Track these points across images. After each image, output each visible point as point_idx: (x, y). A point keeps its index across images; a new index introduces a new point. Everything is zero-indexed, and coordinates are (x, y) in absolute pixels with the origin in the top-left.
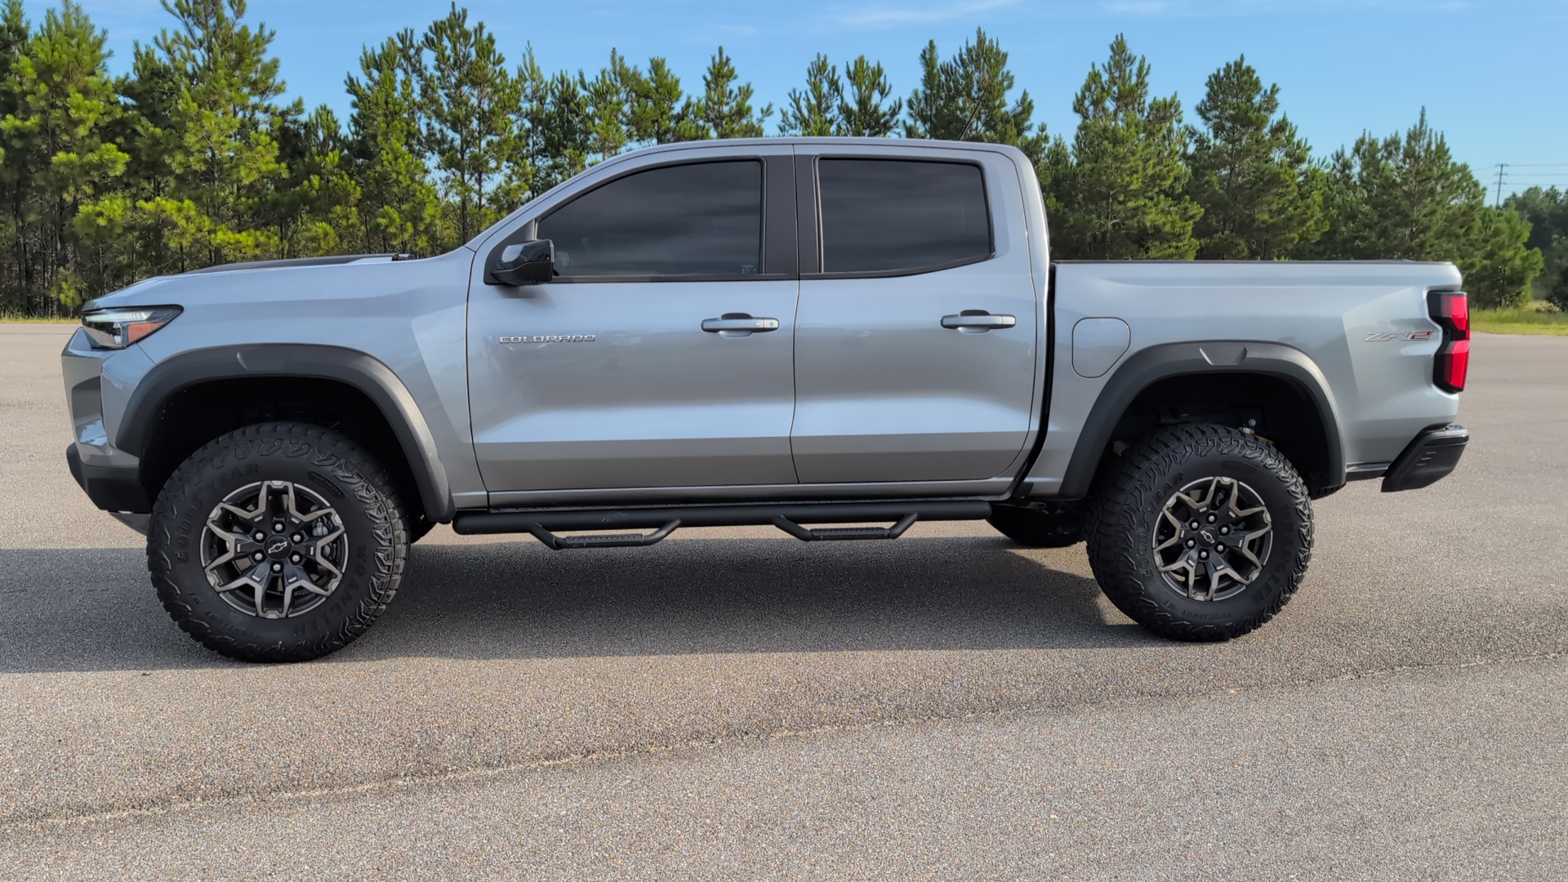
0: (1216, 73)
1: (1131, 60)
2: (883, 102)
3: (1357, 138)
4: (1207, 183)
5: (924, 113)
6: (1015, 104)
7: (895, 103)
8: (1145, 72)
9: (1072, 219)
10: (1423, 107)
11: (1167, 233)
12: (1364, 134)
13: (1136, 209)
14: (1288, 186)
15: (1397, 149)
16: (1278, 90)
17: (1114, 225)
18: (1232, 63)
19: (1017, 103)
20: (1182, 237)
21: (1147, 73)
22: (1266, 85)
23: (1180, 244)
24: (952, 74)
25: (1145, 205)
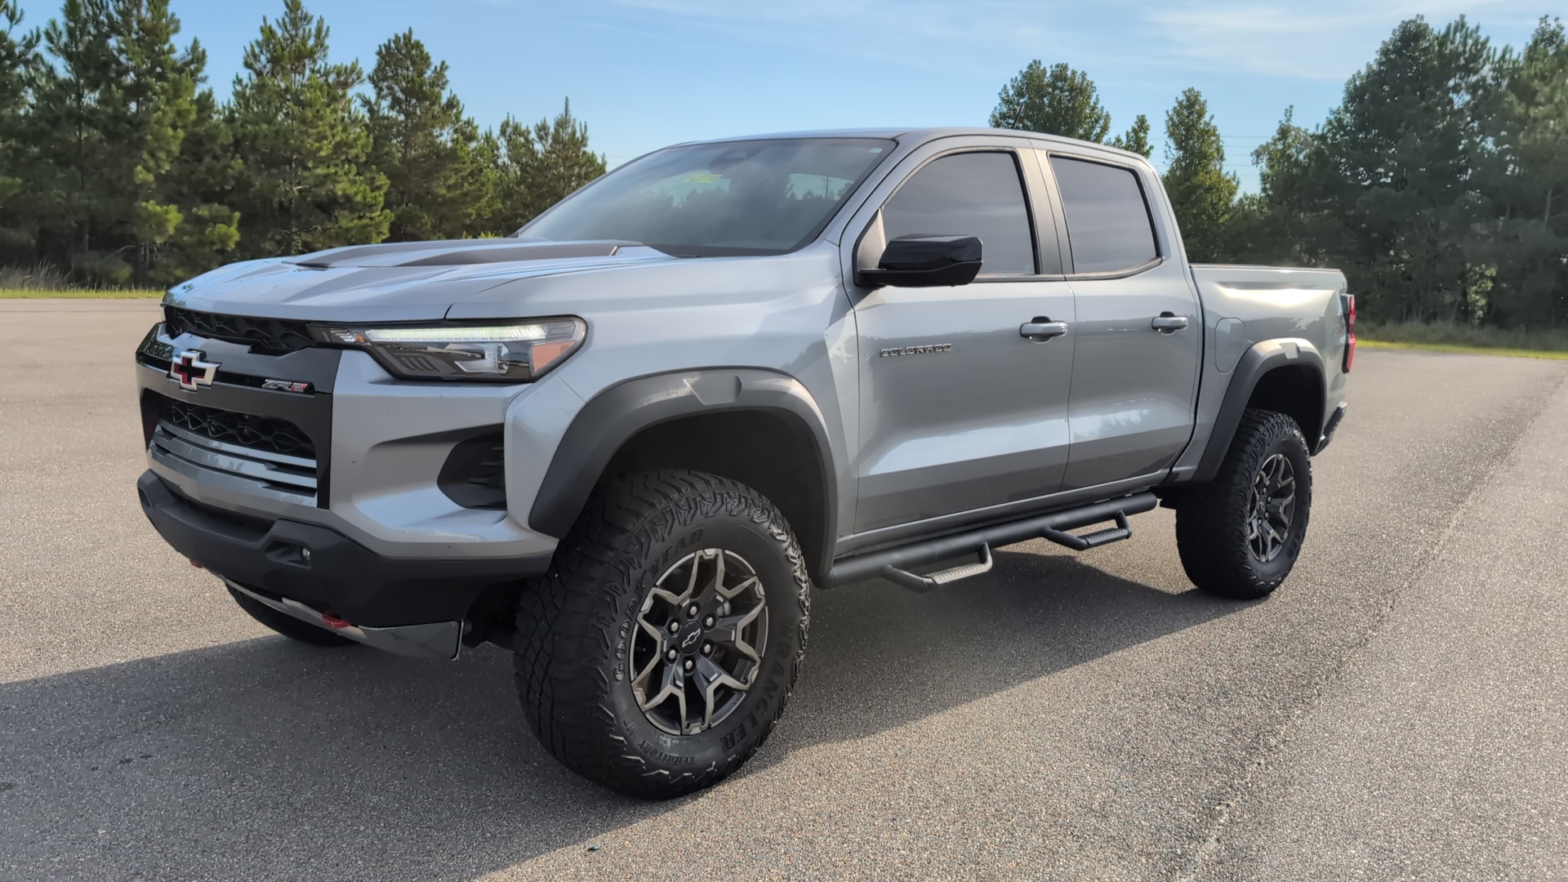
0: (387, 43)
1: (307, 19)
2: (12, 30)
3: (502, 121)
4: (387, 154)
5: (69, 49)
6: (184, 51)
7: (32, 33)
8: (323, 33)
9: (258, 183)
10: (567, 98)
11: (358, 203)
12: (508, 117)
13: (327, 176)
14: (464, 163)
15: (546, 134)
16: (447, 68)
17: (300, 191)
18: (401, 35)
19: (187, 50)
20: (374, 208)
21: (326, 35)
22: (435, 62)
23: (373, 215)
24: (103, 8)
25: (336, 173)
